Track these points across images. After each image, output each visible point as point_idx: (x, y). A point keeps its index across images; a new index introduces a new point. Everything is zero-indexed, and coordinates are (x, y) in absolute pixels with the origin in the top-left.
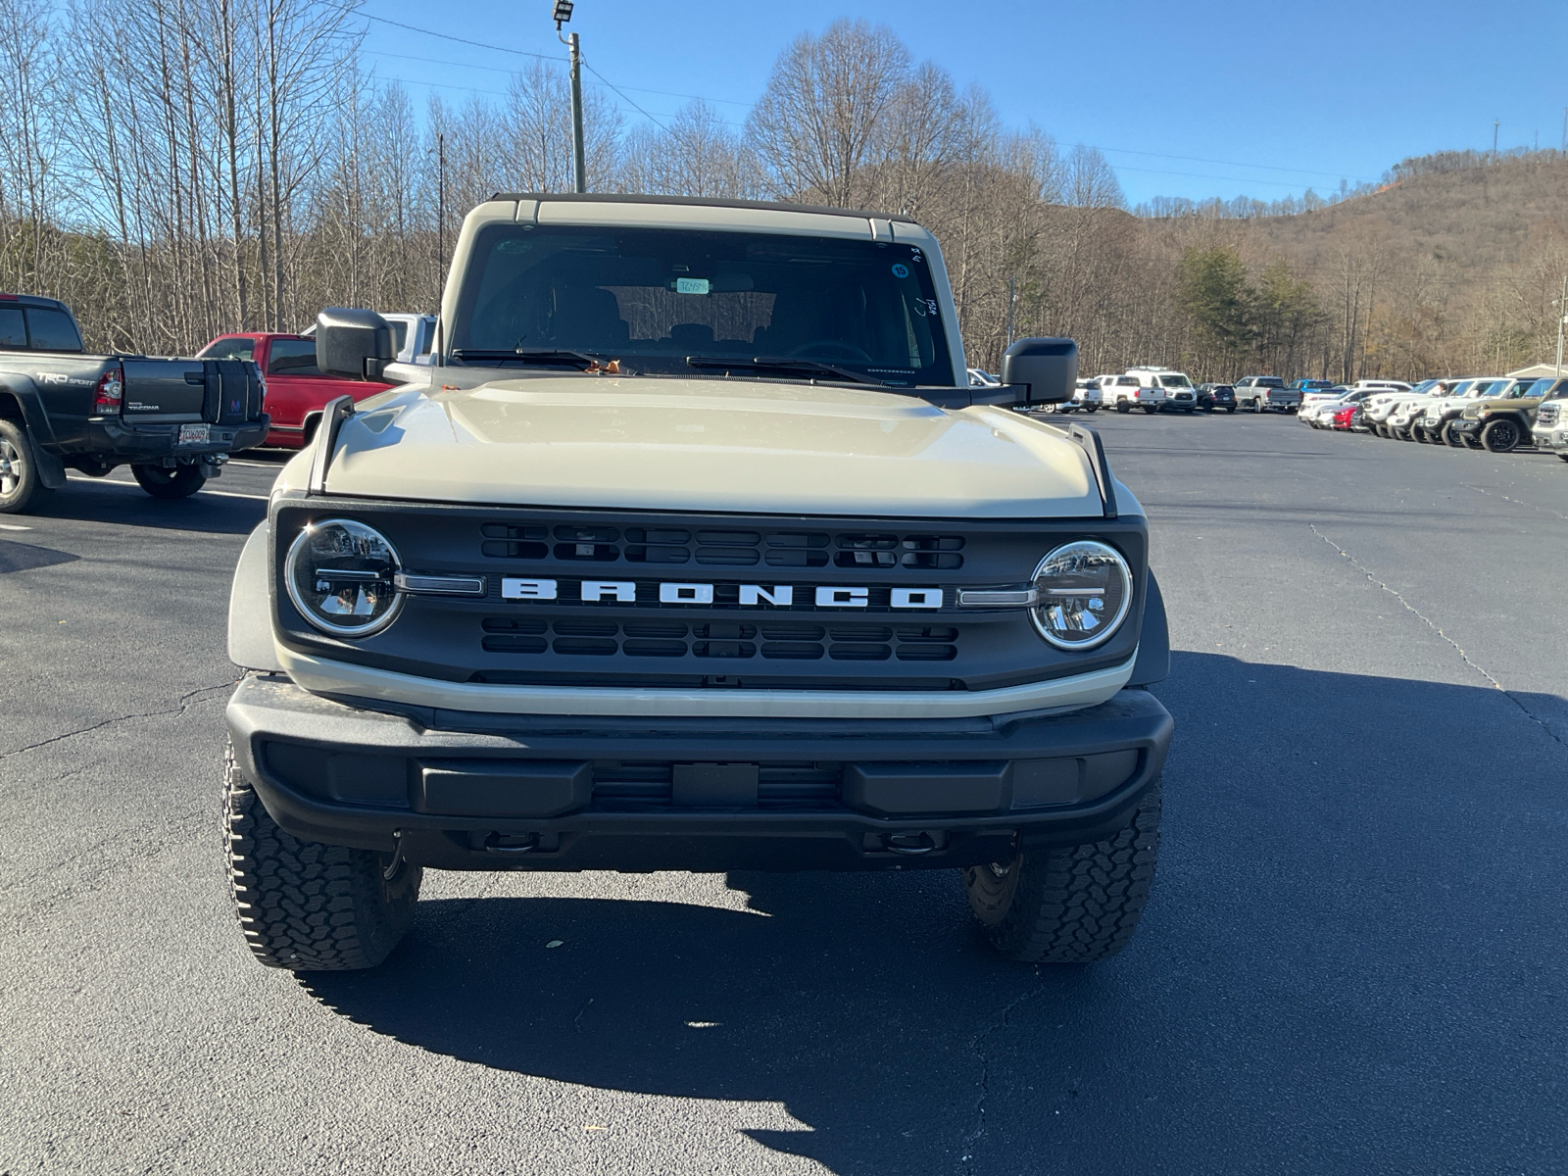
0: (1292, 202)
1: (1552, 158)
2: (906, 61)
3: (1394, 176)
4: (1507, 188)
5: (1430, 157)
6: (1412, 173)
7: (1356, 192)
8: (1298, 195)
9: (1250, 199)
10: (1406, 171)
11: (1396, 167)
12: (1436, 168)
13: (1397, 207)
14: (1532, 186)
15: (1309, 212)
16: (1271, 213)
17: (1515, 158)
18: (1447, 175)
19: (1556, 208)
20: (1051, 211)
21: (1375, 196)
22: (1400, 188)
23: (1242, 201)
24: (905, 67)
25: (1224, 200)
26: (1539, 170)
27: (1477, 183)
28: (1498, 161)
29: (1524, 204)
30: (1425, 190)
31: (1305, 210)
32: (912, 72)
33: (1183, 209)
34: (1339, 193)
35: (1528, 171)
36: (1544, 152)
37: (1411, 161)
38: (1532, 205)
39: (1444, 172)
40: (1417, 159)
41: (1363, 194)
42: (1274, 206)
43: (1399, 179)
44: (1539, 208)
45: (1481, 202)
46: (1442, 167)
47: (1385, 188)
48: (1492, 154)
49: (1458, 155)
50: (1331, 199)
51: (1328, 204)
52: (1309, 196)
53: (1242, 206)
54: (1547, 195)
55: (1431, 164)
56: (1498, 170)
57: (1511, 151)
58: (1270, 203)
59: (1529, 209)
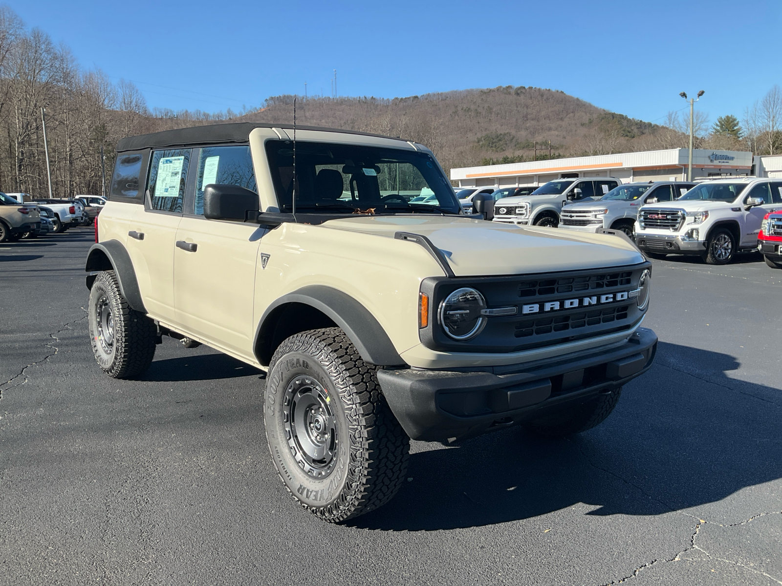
0: (222, 114)
1: (329, 101)
2: (22, 25)
3: (265, 104)
4: (313, 113)
5: (280, 96)
6: (273, 103)
7: (250, 111)
8: (225, 112)
9: (202, 112)
10: (271, 102)
11: (266, 100)
12: (283, 102)
13: (269, 119)
14: (322, 113)
15: (230, 119)
16: (213, 119)
17: (314, 100)
18: (288, 106)
19: (333, 123)
20: (112, 113)
21: (259, 113)
22: (269, 110)
23: (198, 112)
24: (21, 28)
25: (189, 111)
26: (324, 106)
27: (301, 110)
28: (308, 100)
29: (321, 120)
30: (280, 112)
31: (228, 118)
32: (27, 32)
33: (169, 114)
34: (243, 111)
35: (320, 105)
36: (325, 98)
37: (272, 98)
38: (323, 121)
39: (287, 104)
40: (275, 97)
41: (253, 112)
42: (214, 116)
43: (268, 106)
44: (326, 123)
45: (304, 118)
46: (286, 101)
47: (263, 110)
48: (305, 97)
49: (291, 97)
50: (239, 113)
51: (238, 116)
52: (229, 112)
53: (198, 114)
54: (329, 117)
55: (281, 100)
56: (309, 104)
57: (312, 97)
58: (211, 114)
59: (322, 123)
